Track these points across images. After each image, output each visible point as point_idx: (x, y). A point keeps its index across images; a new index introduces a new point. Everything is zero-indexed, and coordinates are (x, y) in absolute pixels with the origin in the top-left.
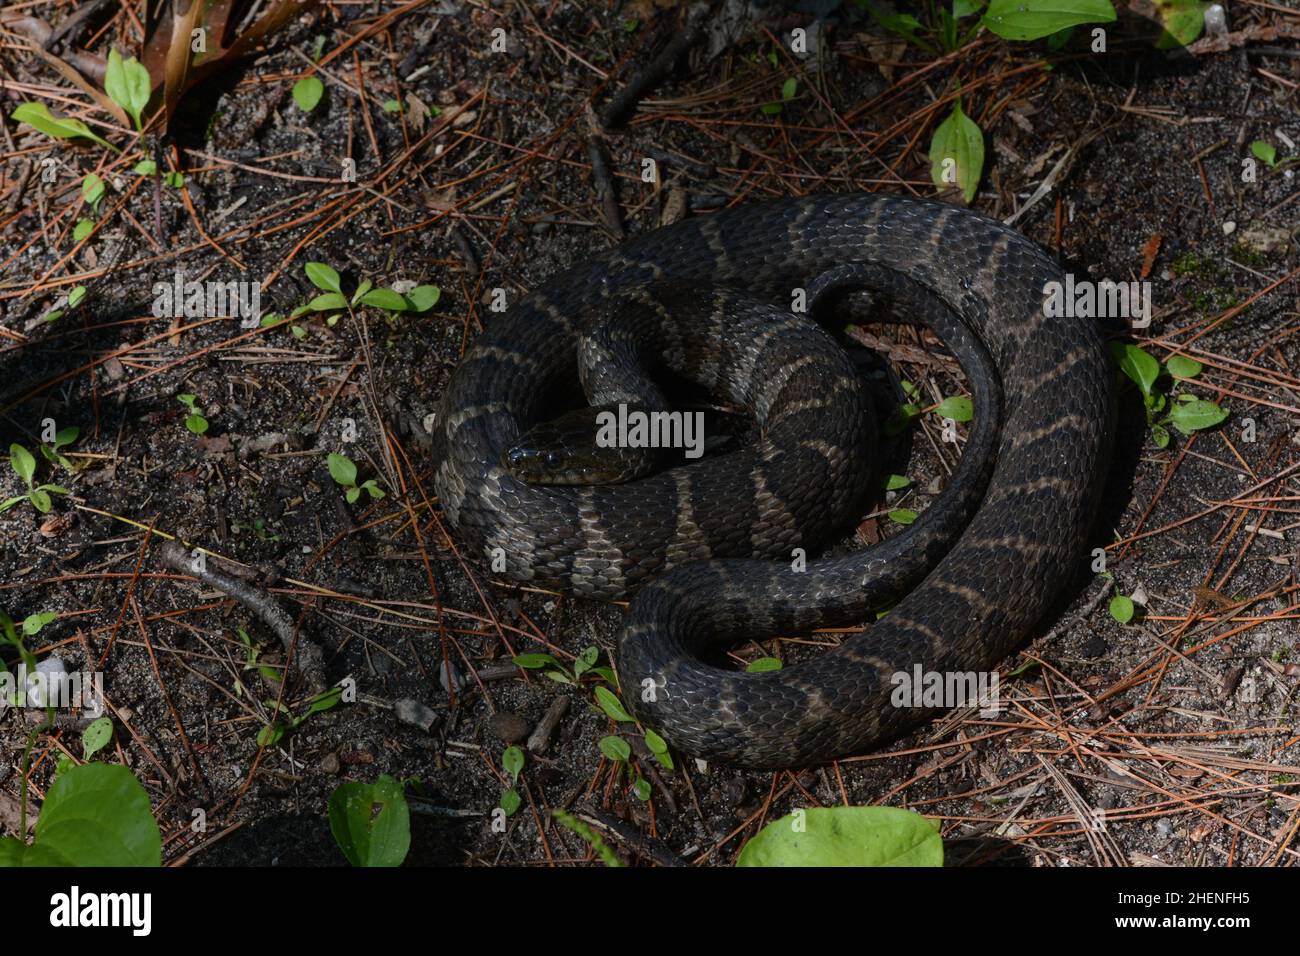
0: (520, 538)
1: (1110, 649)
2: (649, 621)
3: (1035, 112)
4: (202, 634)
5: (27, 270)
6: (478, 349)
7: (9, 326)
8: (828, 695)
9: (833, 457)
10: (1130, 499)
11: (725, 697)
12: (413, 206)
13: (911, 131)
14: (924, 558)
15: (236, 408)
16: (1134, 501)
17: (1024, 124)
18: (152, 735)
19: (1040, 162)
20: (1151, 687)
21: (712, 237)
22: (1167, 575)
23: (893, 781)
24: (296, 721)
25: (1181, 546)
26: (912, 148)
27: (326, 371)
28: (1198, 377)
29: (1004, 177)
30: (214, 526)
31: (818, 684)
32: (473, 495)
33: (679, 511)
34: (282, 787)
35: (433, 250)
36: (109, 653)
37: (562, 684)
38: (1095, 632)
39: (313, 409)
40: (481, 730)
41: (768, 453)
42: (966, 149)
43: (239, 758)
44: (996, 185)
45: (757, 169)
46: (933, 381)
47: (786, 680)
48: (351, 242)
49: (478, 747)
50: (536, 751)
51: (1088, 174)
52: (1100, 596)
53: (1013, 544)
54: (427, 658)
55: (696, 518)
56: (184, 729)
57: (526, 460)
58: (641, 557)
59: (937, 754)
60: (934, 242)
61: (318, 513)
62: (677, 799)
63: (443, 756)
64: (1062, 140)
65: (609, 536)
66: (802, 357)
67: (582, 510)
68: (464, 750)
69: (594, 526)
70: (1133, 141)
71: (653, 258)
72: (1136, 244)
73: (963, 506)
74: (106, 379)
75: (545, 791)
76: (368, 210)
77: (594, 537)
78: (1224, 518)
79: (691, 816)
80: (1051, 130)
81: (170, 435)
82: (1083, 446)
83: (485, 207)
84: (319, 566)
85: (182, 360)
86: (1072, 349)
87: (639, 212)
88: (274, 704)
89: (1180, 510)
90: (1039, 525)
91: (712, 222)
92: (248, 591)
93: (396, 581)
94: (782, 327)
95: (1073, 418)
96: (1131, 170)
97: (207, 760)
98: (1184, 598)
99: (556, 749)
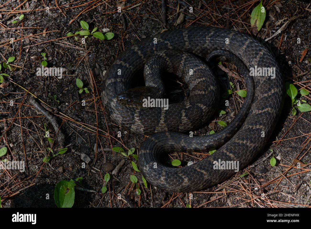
0: (119, 117)
1: (268, 171)
2: (147, 149)
3: (282, 7)
4: (35, 125)
5: (11, 6)
6: (118, 61)
7: (3, 22)
8: (189, 180)
9: (204, 109)
10: (283, 128)
11: (163, 176)
12: (113, 6)
13: (247, 7)
14: (223, 141)
15: (56, 59)
16: (284, 129)
17: (278, 9)
18: (17, 152)
19: (280, 21)
20: (276, 184)
21: (186, 36)
22: (287, 152)
23: (204, 200)
24: (54, 156)
25: (293, 144)
26: (247, 12)
27: (81, 52)
28: (308, 96)
29: (270, 25)
30: (44, 93)
31: (188, 176)
32: (109, 103)
33: (161, 119)
34: (47, 174)
35: (116, 20)
36: (11, 126)
37: (124, 156)
38: (265, 166)
39: (76, 63)
40: (101, 166)
41: (187, 106)
42: (261, 16)
43: (38, 164)
44: (267, 27)
45: (205, 10)
46: (238, 83)
47: (179, 174)
48: (95, 13)
49: (99, 171)
50: (114, 175)
51: (292, 28)
52: (268, 156)
53: (246, 143)
54: (92, 141)
55: (165, 122)
56: (26, 152)
57: (123, 100)
58: (149, 129)
59: (217, 194)
60: (244, 49)
61: (72, 93)
62: (148, 196)
63: (90, 171)
64: (287, 17)
65: (142, 123)
66: (202, 78)
67: (136, 115)
68: (96, 171)
69: (138, 120)
70: (307, 18)
71: (169, 40)
72: (301, 50)
73: (236, 127)
74: (25, 43)
75: (114, 187)
76: (101, 5)
77: (137, 122)
78: (306, 138)
79: (150, 200)
80: (285, 13)
81: (38, 63)
82: (271, 117)
83: (132, 9)
84: (69, 109)
85: (45, 42)
86: (274, 88)
87: (172, 18)
88: (50, 149)
89: (295, 133)
90: (254, 139)
91: (186, 32)
92: (49, 116)
93: (88, 117)
94: (199, 68)
95: (270, 109)
96: (304, 27)
97: (30, 162)
98: (291, 160)
99: (120, 174)
